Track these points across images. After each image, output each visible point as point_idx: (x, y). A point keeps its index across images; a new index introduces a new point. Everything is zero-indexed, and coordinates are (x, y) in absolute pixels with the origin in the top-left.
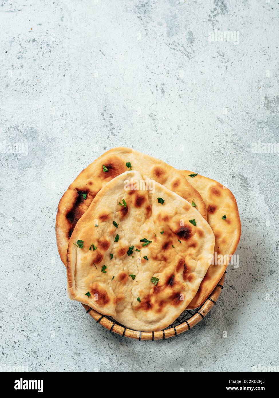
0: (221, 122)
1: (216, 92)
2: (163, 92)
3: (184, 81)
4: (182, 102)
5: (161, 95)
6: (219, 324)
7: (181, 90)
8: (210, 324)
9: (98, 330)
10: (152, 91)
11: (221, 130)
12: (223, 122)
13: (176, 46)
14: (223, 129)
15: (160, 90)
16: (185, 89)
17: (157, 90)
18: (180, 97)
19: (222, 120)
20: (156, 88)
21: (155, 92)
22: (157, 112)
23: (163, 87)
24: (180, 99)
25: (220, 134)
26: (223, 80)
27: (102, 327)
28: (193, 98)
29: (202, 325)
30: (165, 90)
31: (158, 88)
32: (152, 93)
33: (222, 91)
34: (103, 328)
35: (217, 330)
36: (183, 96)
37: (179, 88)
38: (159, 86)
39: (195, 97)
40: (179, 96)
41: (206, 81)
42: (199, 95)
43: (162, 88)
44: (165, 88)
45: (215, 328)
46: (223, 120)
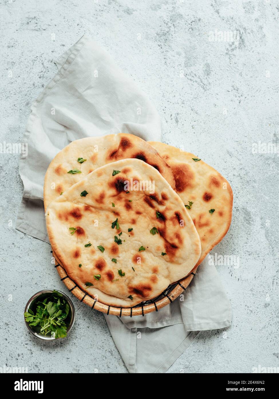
0: (230, 155)
1: (228, 125)
2: (177, 122)
3: (198, 112)
4: (194, 133)
5: (175, 124)
6: (213, 352)
7: (195, 121)
8: (204, 351)
9: (98, 349)
10: (167, 119)
11: (230, 164)
12: (232, 155)
13: (193, 77)
14: (231, 162)
15: (174, 120)
16: (199, 120)
17: (172, 119)
18: (193, 128)
19: (231, 153)
20: (171, 117)
21: (169, 120)
22: (170, 141)
23: (177, 116)
24: (192, 130)
25: (228, 167)
26: (235, 114)
27: (102, 346)
28: (205, 130)
29: (196, 352)
30: (179, 120)
31: (173, 117)
32: (167, 122)
33: (234, 125)
34: (103, 348)
35: (210, 357)
36: (196, 127)
37: (192, 119)
38: (173, 115)
39: (207, 129)
40: (192, 126)
41: (219, 114)
42: (211, 127)
43: (176, 118)
44: (179, 118)
45: (209, 355)
46: (233, 153)
